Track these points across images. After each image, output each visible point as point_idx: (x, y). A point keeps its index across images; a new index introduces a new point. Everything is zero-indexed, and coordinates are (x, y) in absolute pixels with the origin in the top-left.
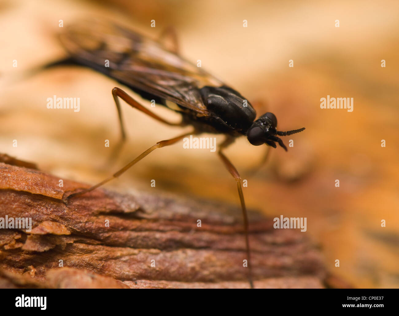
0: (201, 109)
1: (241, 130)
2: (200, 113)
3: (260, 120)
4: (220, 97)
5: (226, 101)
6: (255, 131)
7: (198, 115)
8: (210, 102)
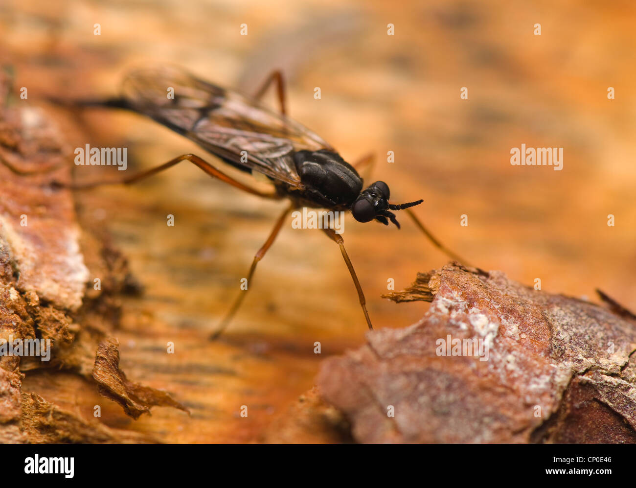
0: (294, 181)
1: (345, 205)
2: (293, 186)
3: (368, 190)
4: (317, 165)
5: (324, 170)
6: (361, 204)
7: (292, 188)
8: (305, 170)
